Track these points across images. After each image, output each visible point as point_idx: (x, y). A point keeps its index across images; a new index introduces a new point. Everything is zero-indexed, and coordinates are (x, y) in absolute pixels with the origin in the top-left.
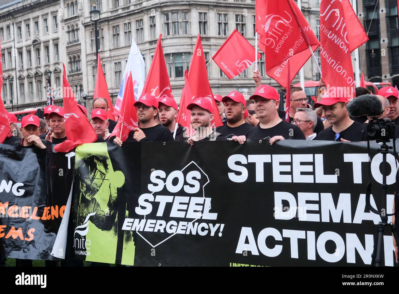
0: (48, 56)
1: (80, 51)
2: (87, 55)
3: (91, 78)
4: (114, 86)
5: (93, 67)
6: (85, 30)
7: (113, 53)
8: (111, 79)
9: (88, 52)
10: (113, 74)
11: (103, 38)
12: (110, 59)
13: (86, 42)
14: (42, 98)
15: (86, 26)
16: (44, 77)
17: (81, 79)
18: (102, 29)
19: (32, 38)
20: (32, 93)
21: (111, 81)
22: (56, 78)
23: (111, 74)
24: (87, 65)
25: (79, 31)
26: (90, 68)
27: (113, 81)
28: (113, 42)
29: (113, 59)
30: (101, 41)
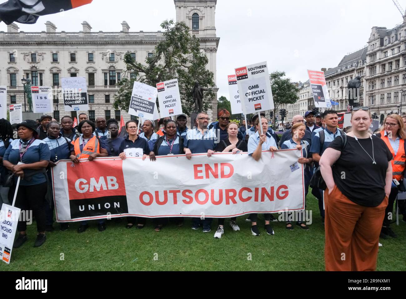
0: (343, 94)
1: (363, 90)
2: (366, 92)
3: (367, 101)
4: (379, 104)
5: (369, 97)
6: (366, 82)
7: (380, 91)
8: (378, 101)
9: (367, 91)
10: (380, 99)
11: (375, 84)
12: (378, 93)
13: (366, 87)
14: (342, 109)
15: (367, 80)
16: (344, 101)
17: (363, 101)
18: (375, 81)
19: (340, 86)
20: (338, 107)
21: (378, 102)
22: (346, 102)
23: (378, 99)
24: (366, 96)
25: (363, 82)
26: (367, 97)
27: (379, 102)
28: (380, 86)
29: (380, 93)
30: (374, 86)
